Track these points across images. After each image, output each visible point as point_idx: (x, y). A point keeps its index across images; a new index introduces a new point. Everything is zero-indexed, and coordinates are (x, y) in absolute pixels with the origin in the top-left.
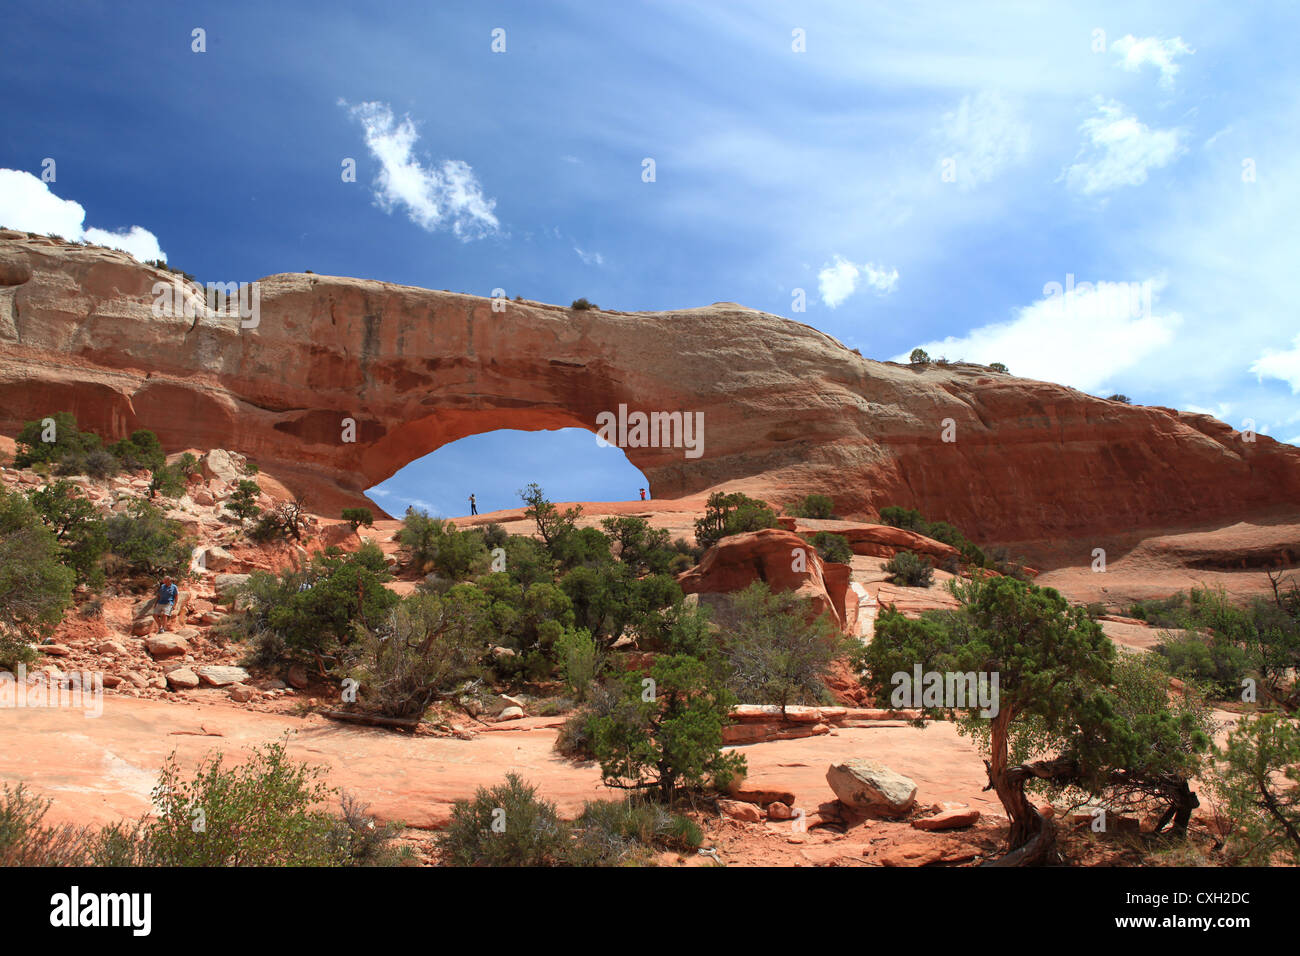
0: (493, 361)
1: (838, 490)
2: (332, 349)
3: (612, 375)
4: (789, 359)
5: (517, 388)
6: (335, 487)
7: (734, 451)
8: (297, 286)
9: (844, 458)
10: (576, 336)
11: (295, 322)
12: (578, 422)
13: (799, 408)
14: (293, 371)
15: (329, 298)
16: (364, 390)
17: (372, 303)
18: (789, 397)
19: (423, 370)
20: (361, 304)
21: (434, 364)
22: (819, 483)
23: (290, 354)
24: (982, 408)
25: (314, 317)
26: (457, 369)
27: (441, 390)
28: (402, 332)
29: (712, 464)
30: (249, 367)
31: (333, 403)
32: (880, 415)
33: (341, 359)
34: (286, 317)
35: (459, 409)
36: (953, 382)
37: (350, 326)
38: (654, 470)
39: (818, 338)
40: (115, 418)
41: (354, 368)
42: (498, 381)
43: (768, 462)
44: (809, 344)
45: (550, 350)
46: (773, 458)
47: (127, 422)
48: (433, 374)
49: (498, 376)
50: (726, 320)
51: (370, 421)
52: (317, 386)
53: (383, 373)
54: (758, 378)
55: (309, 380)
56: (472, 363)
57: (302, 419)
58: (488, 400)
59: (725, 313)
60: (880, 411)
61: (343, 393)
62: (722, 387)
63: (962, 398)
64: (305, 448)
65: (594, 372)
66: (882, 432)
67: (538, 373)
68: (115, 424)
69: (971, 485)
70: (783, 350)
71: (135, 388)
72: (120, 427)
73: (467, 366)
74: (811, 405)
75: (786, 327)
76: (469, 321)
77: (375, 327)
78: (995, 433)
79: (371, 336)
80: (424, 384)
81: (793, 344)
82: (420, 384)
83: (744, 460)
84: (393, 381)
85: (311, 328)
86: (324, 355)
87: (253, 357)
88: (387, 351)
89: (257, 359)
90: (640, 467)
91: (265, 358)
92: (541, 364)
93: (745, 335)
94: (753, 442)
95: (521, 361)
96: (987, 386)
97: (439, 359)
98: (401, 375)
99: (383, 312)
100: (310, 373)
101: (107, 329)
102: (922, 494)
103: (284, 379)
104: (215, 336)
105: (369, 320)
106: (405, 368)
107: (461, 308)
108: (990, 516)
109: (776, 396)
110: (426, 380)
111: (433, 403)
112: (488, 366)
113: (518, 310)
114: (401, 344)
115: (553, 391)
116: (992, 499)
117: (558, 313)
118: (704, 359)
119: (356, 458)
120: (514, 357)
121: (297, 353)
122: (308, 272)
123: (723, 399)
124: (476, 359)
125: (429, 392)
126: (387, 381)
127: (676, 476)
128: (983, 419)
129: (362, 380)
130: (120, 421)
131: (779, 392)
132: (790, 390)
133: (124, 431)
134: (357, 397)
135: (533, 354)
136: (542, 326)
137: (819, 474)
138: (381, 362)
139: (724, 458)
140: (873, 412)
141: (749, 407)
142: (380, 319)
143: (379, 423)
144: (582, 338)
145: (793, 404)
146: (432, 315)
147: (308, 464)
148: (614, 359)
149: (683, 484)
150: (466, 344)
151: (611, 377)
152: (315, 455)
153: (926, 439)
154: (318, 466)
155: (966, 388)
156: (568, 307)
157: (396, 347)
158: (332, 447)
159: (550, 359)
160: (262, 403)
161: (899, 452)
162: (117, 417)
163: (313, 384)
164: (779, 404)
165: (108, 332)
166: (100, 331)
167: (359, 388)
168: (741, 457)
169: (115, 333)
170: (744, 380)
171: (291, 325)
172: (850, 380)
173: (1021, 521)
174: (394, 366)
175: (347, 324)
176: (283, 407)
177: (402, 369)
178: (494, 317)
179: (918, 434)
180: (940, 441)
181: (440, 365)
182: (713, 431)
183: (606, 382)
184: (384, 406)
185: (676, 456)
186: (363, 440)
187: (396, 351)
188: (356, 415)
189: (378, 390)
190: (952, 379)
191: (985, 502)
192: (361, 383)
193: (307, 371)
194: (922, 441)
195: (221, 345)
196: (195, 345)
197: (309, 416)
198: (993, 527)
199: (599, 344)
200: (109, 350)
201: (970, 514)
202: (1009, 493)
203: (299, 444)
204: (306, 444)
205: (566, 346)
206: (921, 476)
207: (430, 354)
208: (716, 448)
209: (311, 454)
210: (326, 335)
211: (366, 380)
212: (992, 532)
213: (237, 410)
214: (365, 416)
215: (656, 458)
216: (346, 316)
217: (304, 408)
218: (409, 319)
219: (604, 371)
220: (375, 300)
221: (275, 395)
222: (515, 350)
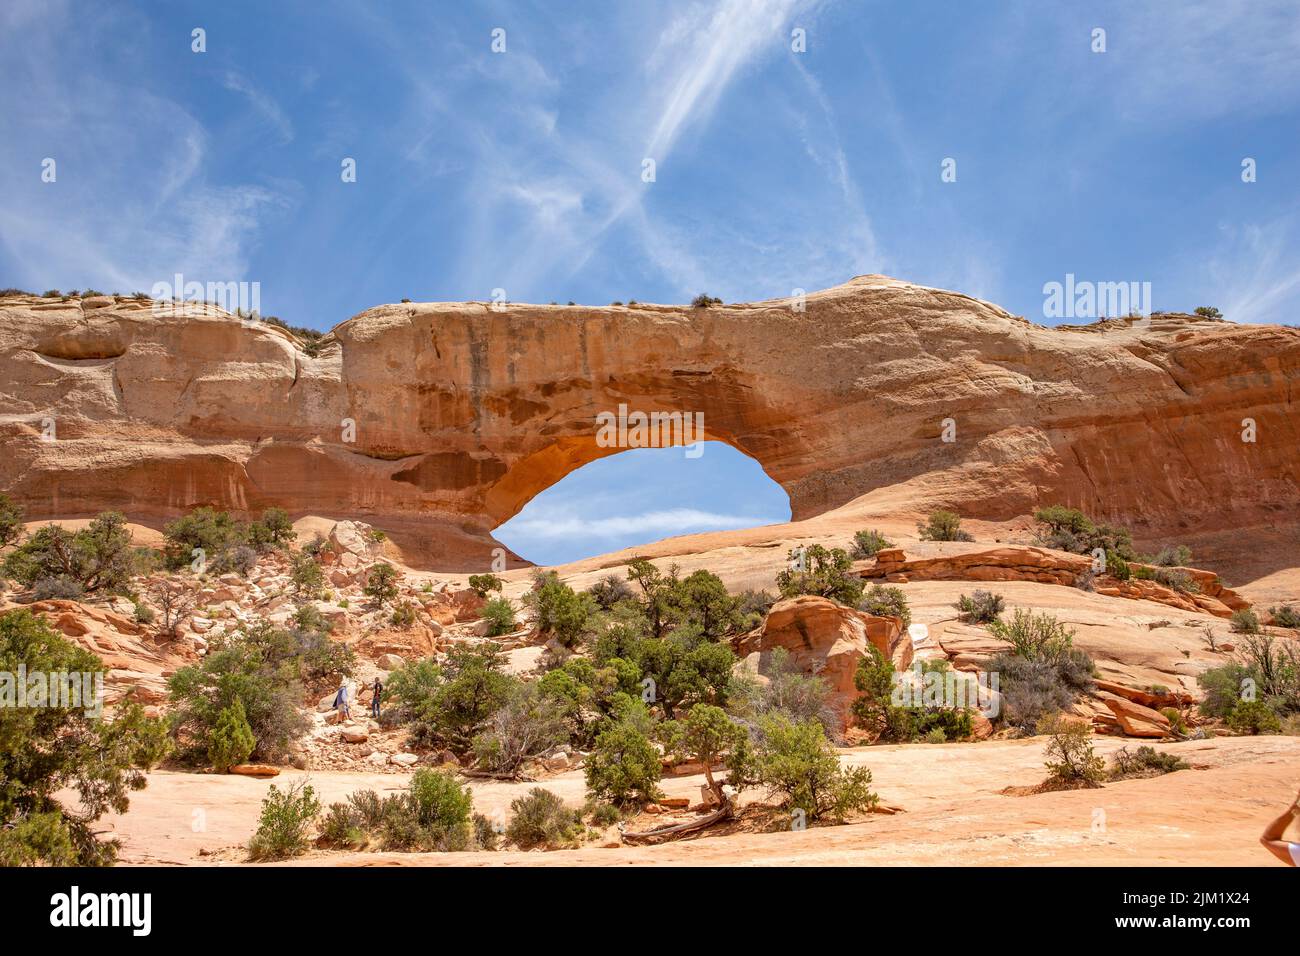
0: (611, 378)
1: (996, 490)
2: (440, 386)
3: (741, 380)
4: (937, 342)
6: (462, 534)
7: (879, 455)
8: (396, 320)
9: (1002, 451)
10: (698, 339)
11: (398, 361)
13: (949, 399)
14: (404, 415)
15: (431, 329)
16: (479, 425)
17: (477, 329)
18: (938, 386)
19: (539, 398)
20: (464, 330)
21: (549, 389)
22: (973, 484)
23: (398, 397)
24: (1179, 371)
25: (417, 353)
26: (574, 392)
27: (560, 416)
28: (512, 357)
29: (857, 471)
30: (359, 417)
31: (449, 444)
32: (1047, 396)
33: (450, 395)
34: (389, 357)
35: (582, 436)
36: (1142, 342)
37: (456, 357)
38: (793, 483)
39: (973, 309)
40: (232, 487)
41: (465, 405)
42: (619, 400)
43: (917, 464)
44: (963, 319)
45: (671, 359)
46: (922, 460)
47: (245, 490)
48: (549, 400)
49: (618, 394)
50: (864, 301)
51: (490, 460)
52: (429, 428)
53: (496, 405)
54: (902, 367)
55: (421, 422)
56: (590, 383)
57: (419, 465)
59: (863, 292)
60: (1047, 391)
61: (458, 432)
62: (862, 383)
63: (1154, 362)
64: (426, 496)
65: (721, 379)
66: (1046, 417)
67: (661, 387)
68: (233, 494)
69: (1166, 467)
70: (930, 329)
71: (248, 455)
72: (239, 496)
73: (585, 387)
74: (962, 394)
75: (934, 301)
76: (581, 336)
77: (482, 355)
78: (1198, 401)
79: (478, 363)
80: (541, 412)
81: (942, 321)
82: (537, 413)
83: (891, 465)
84: (508, 412)
85: (416, 365)
86: (433, 394)
87: (360, 406)
88: (498, 379)
89: (365, 408)
90: (779, 482)
91: (371, 404)
92: (663, 376)
93: (887, 316)
94: (900, 443)
95: (641, 375)
96: (1187, 342)
97: (554, 383)
98: (515, 405)
99: (489, 338)
100: (421, 415)
101: (211, 395)
102: (1105, 483)
103: (394, 424)
104: (320, 388)
105: (475, 349)
106: (519, 396)
107: (572, 322)
108: (1194, 501)
109: (924, 386)
110: (543, 408)
111: (553, 432)
112: (607, 385)
113: (633, 316)
114: (512, 371)
115: (678, 405)
116: (1196, 480)
117: (676, 315)
118: (843, 351)
119: (479, 500)
120: (633, 371)
121: (405, 394)
122: (403, 301)
123: (864, 396)
124: (593, 378)
125: (547, 420)
126: (502, 414)
127: (818, 488)
128: (1182, 386)
129: (476, 416)
130: (238, 490)
131: (925, 382)
132: (939, 378)
133: (243, 500)
134: (472, 435)
135: (654, 365)
136: (660, 332)
137: (973, 475)
138: (493, 394)
139: (868, 464)
140: (1039, 393)
141: (893, 403)
142: (487, 346)
143: (498, 460)
144: (705, 341)
145: (943, 395)
146: (541, 335)
147: (431, 513)
148: (741, 362)
149: (826, 496)
150: (581, 362)
151: (739, 382)
152: (437, 503)
153: (1109, 418)
154: (442, 513)
155: (1159, 348)
156: (687, 306)
157: (507, 375)
158: (455, 492)
159: (672, 370)
160: (377, 454)
161: (1071, 437)
162: (235, 486)
163: (425, 427)
164: (926, 396)
165: (212, 398)
166: (205, 398)
167: (473, 425)
168: (887, 462)
169: (218, 397)
170: (886, 371)
171: (395, 365)
172: (1009, 357)
173: (1234, 503)
174: (507, 396)
175: (452, 355)
176: (399, 456)
177: (516, 399)
178: (608, 328)
179: (1095, 413)
180: (1124, 417)
181: (555, 389)
182: (855, 434)
183: (735, 388)
184: (501, 441)
185: (817, 465)
186: (484, 481)
187: (507, 379)
188: (473, 455)
189: (494, 426)
190: (1142, 338)
191: (1186, 484)
192: (475, 419)
193: (418, 413)
194: (1101, 421)
195: (328, 396)
196: (300, 399)
197: (426, 462)
198: (1198, 513)
199: (724, 347)
200: (216, 417)
201: (1168, 500)
202: (1219, 472)
203: (419, 493)
204: (427, 491)
205: (689, 351)
206: (1102, 461)
207: (542, 379)
208: (859, 453)
209: (432, 502)
210: (432, 371)
211: (479, 416)
212: (1197, 520)
213: (352, 465)
214: (486, 455)
215: (796, 469)
216: (450, 347)
217: (419, 453)
218: (516, 342)
219: (732, 376)
220: (478, 325)
221: (389, 443)
222: (634, 363)
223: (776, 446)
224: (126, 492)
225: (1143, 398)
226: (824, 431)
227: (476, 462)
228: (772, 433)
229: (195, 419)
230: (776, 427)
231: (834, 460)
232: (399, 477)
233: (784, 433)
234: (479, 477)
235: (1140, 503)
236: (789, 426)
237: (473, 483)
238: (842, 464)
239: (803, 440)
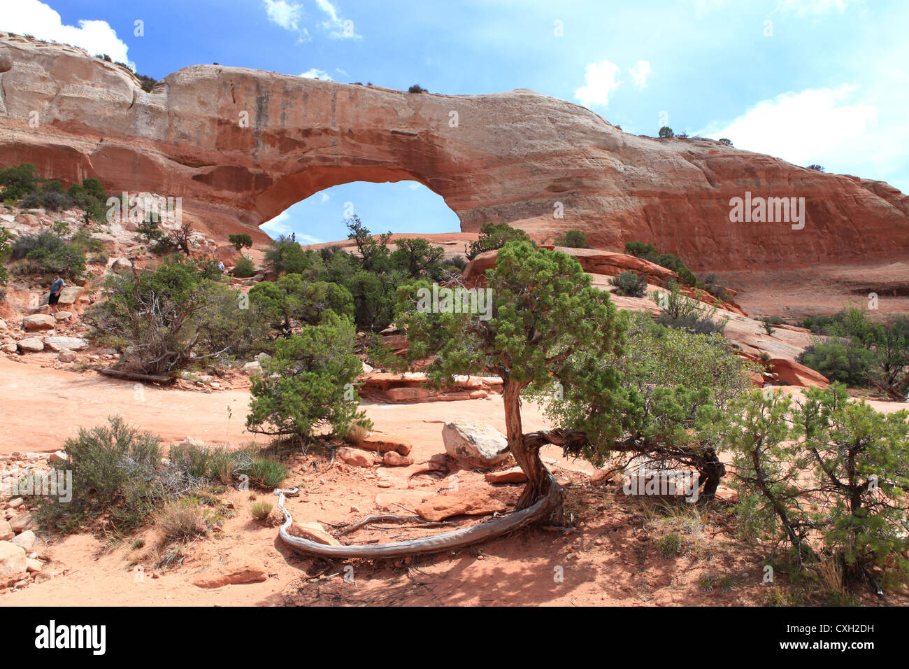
0: (350, 131)
1: (597, 229)
2: (233, 121)
3: (436, 142)
4: (565, 131)
5: (367, 151)
6: (237, 222)
7: (523, 199)
8: (207, 75)
9: (603, 206)
10: (411, 112)
11: (206, 101)
12: (412, 177)
13: (571, 168)
14: (206, 138)
15: (230, 83)
16: (257, 151)
17: (262, 87)
18: (565, 160)
19: (299, 138)
20: (253, 88)
21: (307, 133)
22: (583, 223)
23: (203, 125)
24: (709, 172)
25: (219, 98)
26: (324, 137)
27: (312, 152)
28: (284, 109)
29: (506, 208)
30: (174, 134)
31: (235, 161)
32: (632, 175)
33: (240, 129)
34: (199, 98)
35: (326, 166)
36: (690, 152)
37: (246, 104)
38: (464, 212)
39: (590, 116)
40: (79, 171)
41: (249, 136)
42: (354, 145)
43: (547, 207)
44: (583, 121)
45: (391, 123)
47: (88, 174)
48: (306, 140)
49: (353, 142)
50: (522, 102)
51: (262, 174)
52: (222, 148)
53: (270, 138)
54: (542, 145)
55: (217, 144)
56: (335, 132)
57: (212, 172)
58: (347, 159)
59: (521, 97)
60: (632, 172)
61: (242, 154)
62: (516, 151)
63: (695, 164)
64: (215, 193)
65: (423, 139)
66: (633, 187)
67: (382, 140)
68: (79, 175)
69: (696, 229)
70: (563, 125)
71: (92, 149)
73: (332, 135)
74: (581, 166)
75: (566, 108)
76: (333, 101)
77: (264, 105)
78: (718, 191)
79: (261, 113)
80: (300, 147)
81: (571, 120)
82: (297, 147)
83: (530, 206)
84: (278, 145)
85: (217, 106)
86: (227, 126)
87: (176, 127)
88: (272, 124)
89: (179, 129)
90: (454, 210)
91: (185, 127)
92: (385, 133)
93: (536, 113)
94: (537, 193)
95: (370, 131)
96: (715, 155)
97: (311, 129)
98: (282, 140)
99: (270, 94)
100: (218, 139)
101: (70, 105)
102: (659, 234)
103: (199, 143)
104: (148, 112)
105: (260, 100)
106: (286, 136)
107: (327, 91)
108: (709, 252)
109: (556, 159)
110: (302, 145)
111: (307, 161)
112: (346, 135)
113: (369, 92)
114: (283, 117)
115: (393, 153)
116: (711, 240)
117: (398, 95)
118: (505, 131)
119: (252, 201)
120: (365, 128)
121: (208, 124)
122: (215, 64)
123: (517, 160)
124: (337, 130)
125: (304, 153)
126: (273, 145)
127: (480, 216)
128: (710, 180)
129: (255, 144)
130: (83, 172)
131: (557, 156)
132: (566, 154)
134: (251, 156)
135: (379, 126)
136: (386, 105)
137: (583, 217)
138: (269, 131)
139: (515, 204)
140: (627, 173)
141: (535, 167)
142: (268, 99)
143: (267, 175)
144: (415, 114)
145: (568, 165)
146: (306, 96)
147: (217, 205)
148: (438, 130)
150: (331, 118)
152: (222, 199)
153: (666, 193)
154: (225, 207)
155: (699, 157)
156: (406, 89)
157: (279, 120)
158: (235, 193)
159: (391, 130)
160: (184, 160)
161: (644, 203)
162: (81, 170)
163: (220, 147)
164: (557, 164)
165: (70, 108)
166: (65, 108)
167: (252, 151)
168: (527, 204)
169: (76, 109)
170: (532, 146)
171: (203, 103)
172: (611, 148)
173: (731, 256)
174: (278, 134)
175: (244, 102)
176: (199, 164)
177: (284, 137)
178: (351, 98)
179: (659, 190)
180: (676, 195)
181: (311, 133)
182: (509, 184)
183: (431, 147)
184: (271, 163)
185: (481, 201)
186: (256, 188)
187: (280, 123)
188: (251, 170)
189: (267, 152)
190: (689, 149)
191: (706, 241)
192: (255, 146)
193: (216, 137)
194: (662, 195)
195: (153, 118)
196: (134, 118)
197: (219, 170)
198: (711, 260)
199: (427, 119)
200: (72, 122)
201: (694, 250)
202: (724, 236)
203: (210, 190)
204: (216, 190)
205: (403, 120)
206: (659, 221)
207: (304, 125)
208: (509, 197)
209: (219, 198)
210: (229, 110)
211: (258, 145)
212: (710, 264)
213: (165, 166)
214: (258, 171)
215: (466, 203)
216: (243, 97)
217: (213, 164)
218: (289, 99)
219: (430, 139)
220: (264, 85)
221: (193, 155)
222: (366, 122)
223: (455, 187)
225: (687, 184)
226: (488, 180)
227: (252, 175)
228: (454, 178)
229: (56, 121)
230: (457, 175)
231: (492, 200)
233: (461, 179)
234: (253, 185)
235: (678, 249)
236: (464, 175)
237: (248, 188)
238: (498, 203)
239: (473, 185)
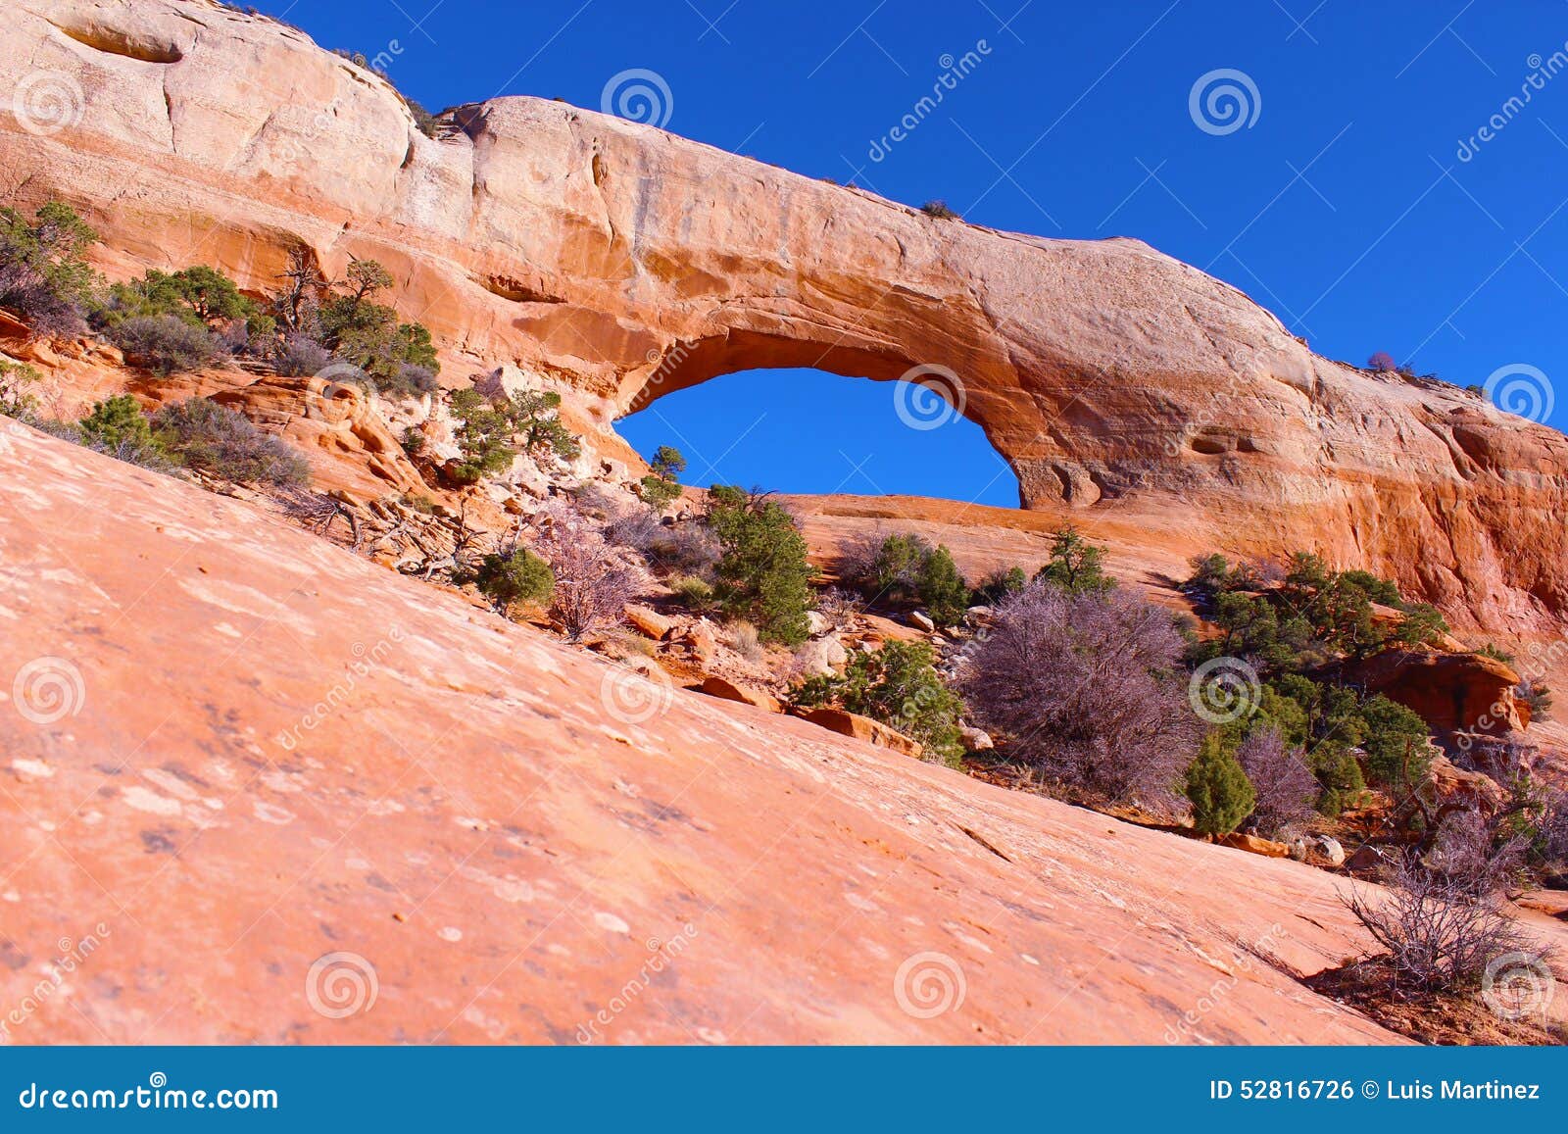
0: (814, 272)
2: (592, 221)
3: (977, 320)
5: (845, 317)
8: (548, 121)
10: (931, 255)
11: (545, 173)
13: (1229, 411)
14: (541, 246)
15: (594, 145)
16: (635, 286)
17: (652, 161)
19: (716, 271)
20: (634, 160)
21: (732, 263)
23: (537, 219)
25: (571, 169)
26: (763, 276)
27: (739, 303)
28: (691, 210)
30: (481, 231)
31: (591, 299)
33: (605, 236)
34: (532, 166)
36: (1424, 406)
37: (619, 189)
38: (1024, 462)
41: (622, 252)
45: (894, 269)
48: (729, 278)
49: (820, 295)
51: (640, 333)
52: (570, 271)
53: (661, 264)
54: (1176, 358)
55: (561, 262)
56: (785, 270)
57: (548, 317)
58: (804, 327)
61: (605, 287)
62: (1128, 363)
65: (953, 311)
67: (876, 300)
71: (332, 242)
73: (780, 274)
74: (1246, 410)
76: (783, 207)
77: (652, 196)
79: (645, 210)
80: (716, 289)
82: (711, 289)
84: (673, 281)
85: (566, 185)
86: (582, 229)
87: (486, 219)
88: (668, 235)
89: (491, 223)
91: (503, 219)
92: (881, 288)
95: (852, 279)
97: (739, 258)
98: (685, 272)
99: (666, 177)
100: (562, 251)
101: (291, 148)
103: (526, 255)
104: (438, 180)
105: (645, 187)
106: (693, 263)
109: (1202, 388)
110: (720, 286)
111: (727, 320)
112: (807, 278)
113: (855, 202)
114: (688, 226)
115: (894, 329)
117: (908, 217)
119: (613, 382)
120: (843, 270)
121: (548, 221)
122: (561, 100)
124: (790, 266)
126: (665, 279)
129: (632, 271)
131: (1205, 384)
132: (1220, 383)
134: (622, 294)
135: (871, 271)
136: (885, 231)
138: (659, 249)
142: (661, 187)
143: (653, 338)
144: (940, 258)
146: (733, 191)
148: (982, 297)
150: (778, 241)
151: (976, 322)
152: (562, 370)
154: (564, 386)
157: (681, 230)
158: (588, 363)
159: (893, 282)
160: (498, 285)
161: (1350, 492)
163: (565, 266)
166: (282, 151)
167: (625, 284)
170: (1159, 358)
171: (539, 177)
174: (676, 257)
175: (614, 185)
176: (522, 294)
177: (686, 265)
180: (1401, 483)
181: (740, 266)
183: (968, 327)
184: (659, 313)
186: (627, 359)
187: (680, 237)
188: (622, 321)
189: (650, 291)
192: (630, 276)
193: (558, 248)
195: (445, 192)
196: (409, 189)
200: (293, 182)
203: (543, 350)
204: (554, 353)
205: (916, 267)
207: (726, 247)
210: (585, 198)
211: (636, 272)
213: (465, 293)
214: (634, 326)
216: (613, 176)
217: (554, 300)
218: (699, 191)
219: (965, 311)
220: (655, 157)
221: (515, 277)
222: (846, 261)
223: (1009, 412)
224: (159, 248)
227: (622, 331)
228: (1007, 395)
229: (263, 175)
230: (1013, 390)
232: (523, 325)
233: (1021, 399)
234: (623, 351)
236: (1028, 392)
